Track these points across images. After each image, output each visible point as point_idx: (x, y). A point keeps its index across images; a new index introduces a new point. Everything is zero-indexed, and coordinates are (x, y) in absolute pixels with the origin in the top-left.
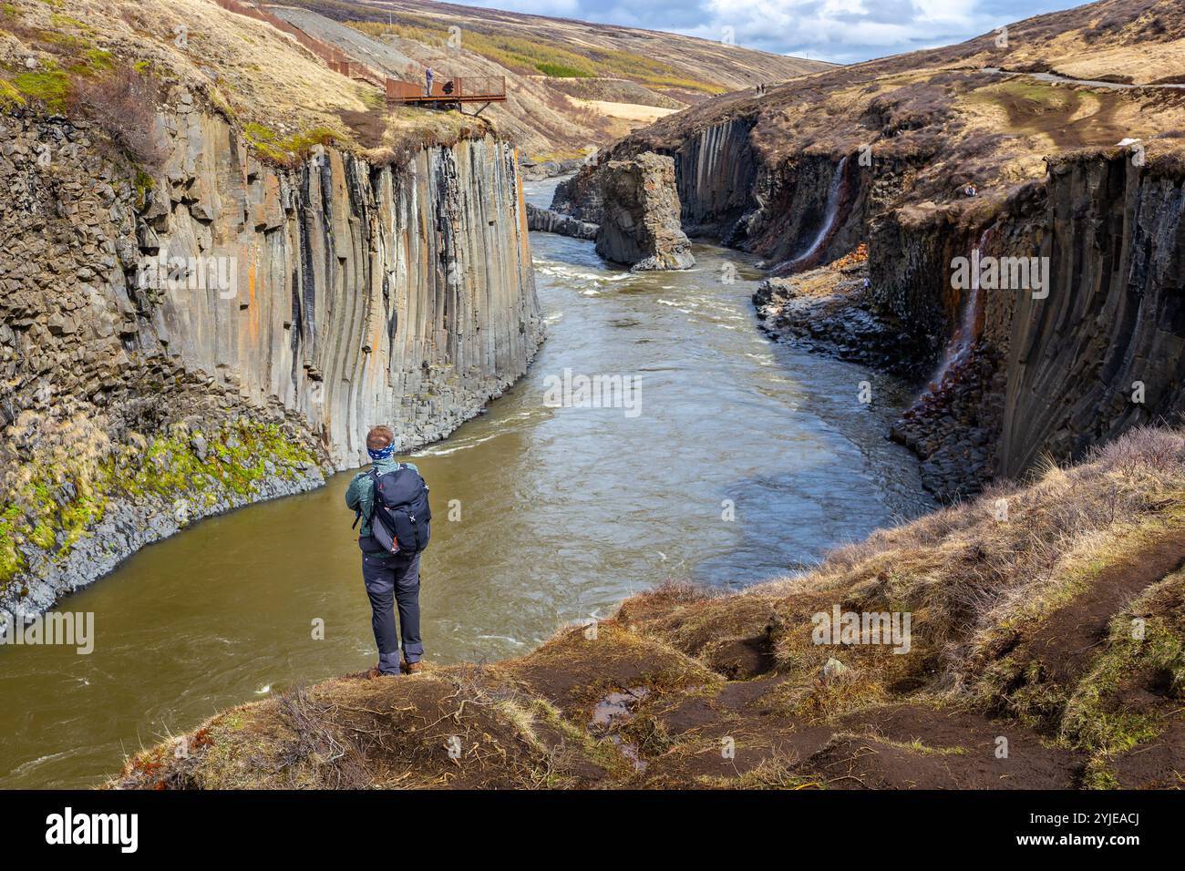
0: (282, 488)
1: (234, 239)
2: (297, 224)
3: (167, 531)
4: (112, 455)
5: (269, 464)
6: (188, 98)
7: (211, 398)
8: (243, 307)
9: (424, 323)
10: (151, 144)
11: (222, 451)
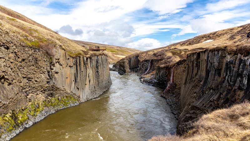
0: (72, 105)
1: (65, 68)
2: (75, 66)
3: (53, 112)
4: (45, 100)
5: (70, 101)
6: (59, 47)
7: (62, 91)
8: (67, 78)
9: (94, 81)
10: (52, 53)
11: (63, 99)
